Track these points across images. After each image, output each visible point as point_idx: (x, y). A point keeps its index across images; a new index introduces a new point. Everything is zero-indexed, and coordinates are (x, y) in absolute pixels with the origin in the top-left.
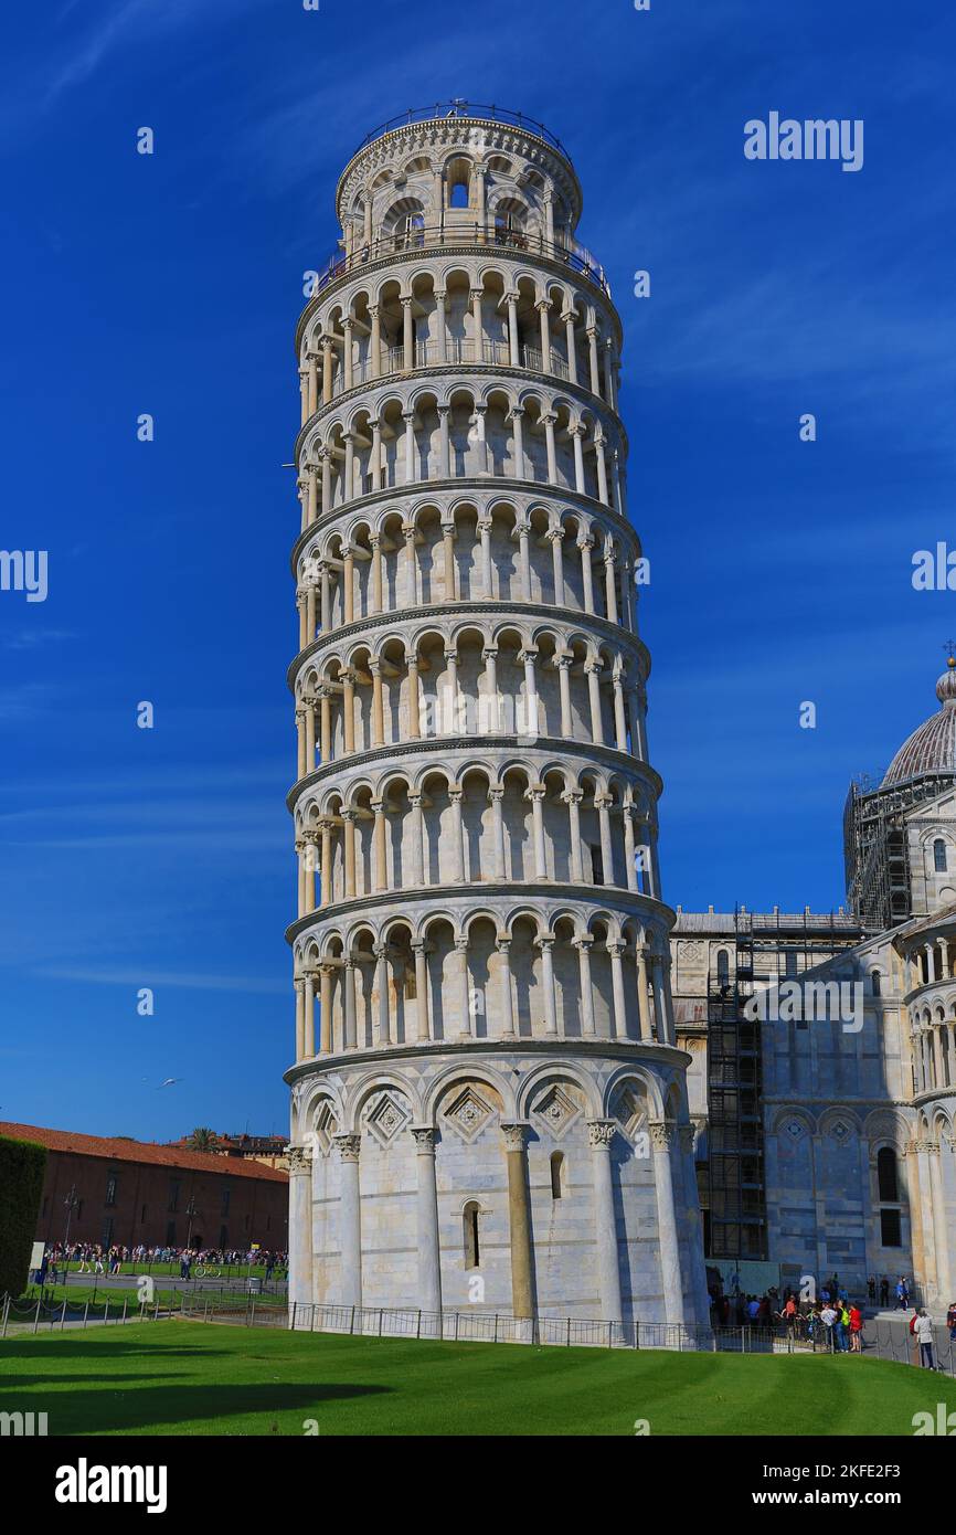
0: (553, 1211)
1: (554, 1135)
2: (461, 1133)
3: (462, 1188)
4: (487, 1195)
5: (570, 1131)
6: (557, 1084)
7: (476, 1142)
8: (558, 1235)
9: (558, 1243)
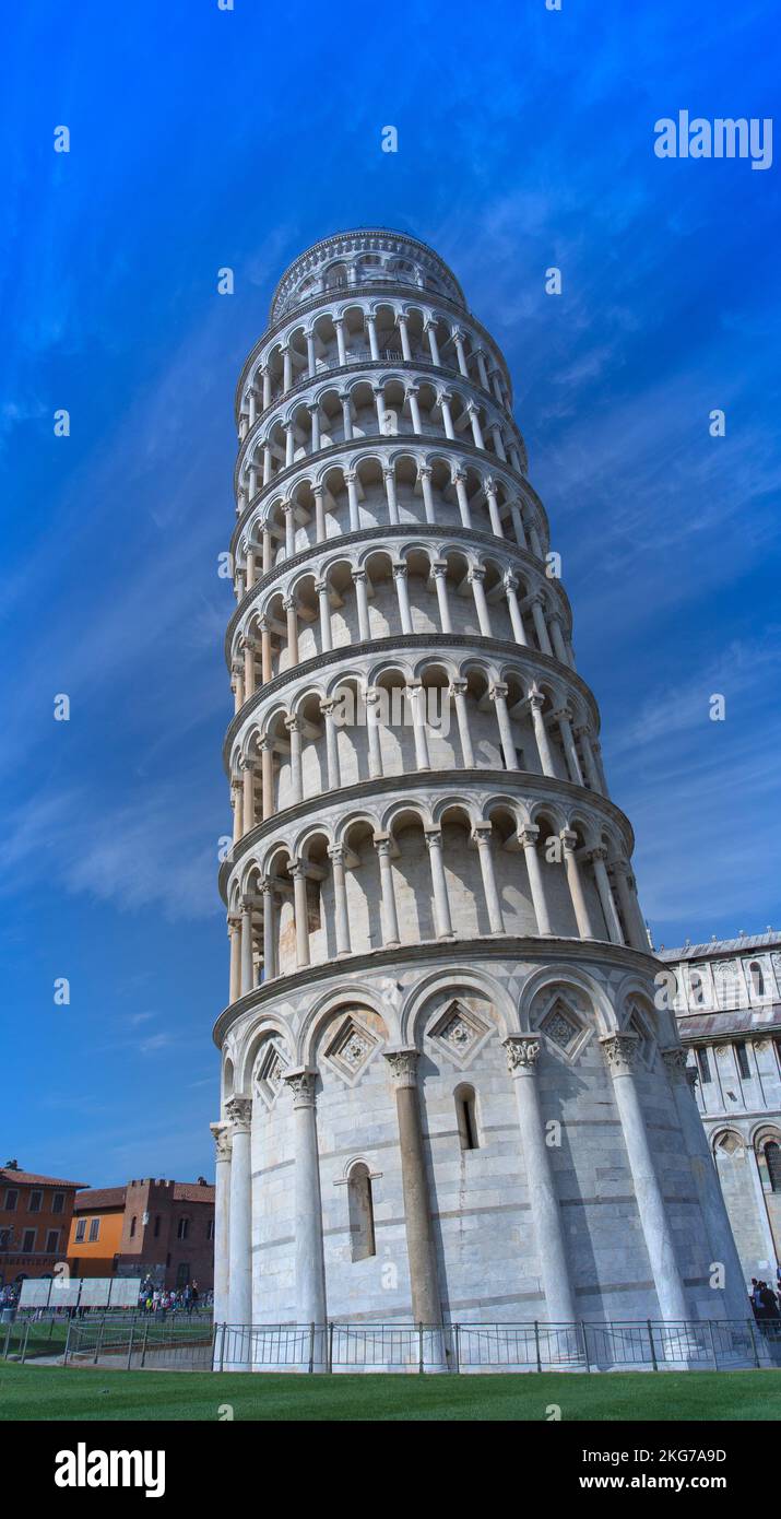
0: (463, 1166)
1: (457, 1063)
2: (343, 1076)
3: (345, 1146)
4: (375, 1152)
5: (479, 1056)
6: (459, 999)
7: (359, 1084)
8: (471, 1201)
9: (472, 1212)
